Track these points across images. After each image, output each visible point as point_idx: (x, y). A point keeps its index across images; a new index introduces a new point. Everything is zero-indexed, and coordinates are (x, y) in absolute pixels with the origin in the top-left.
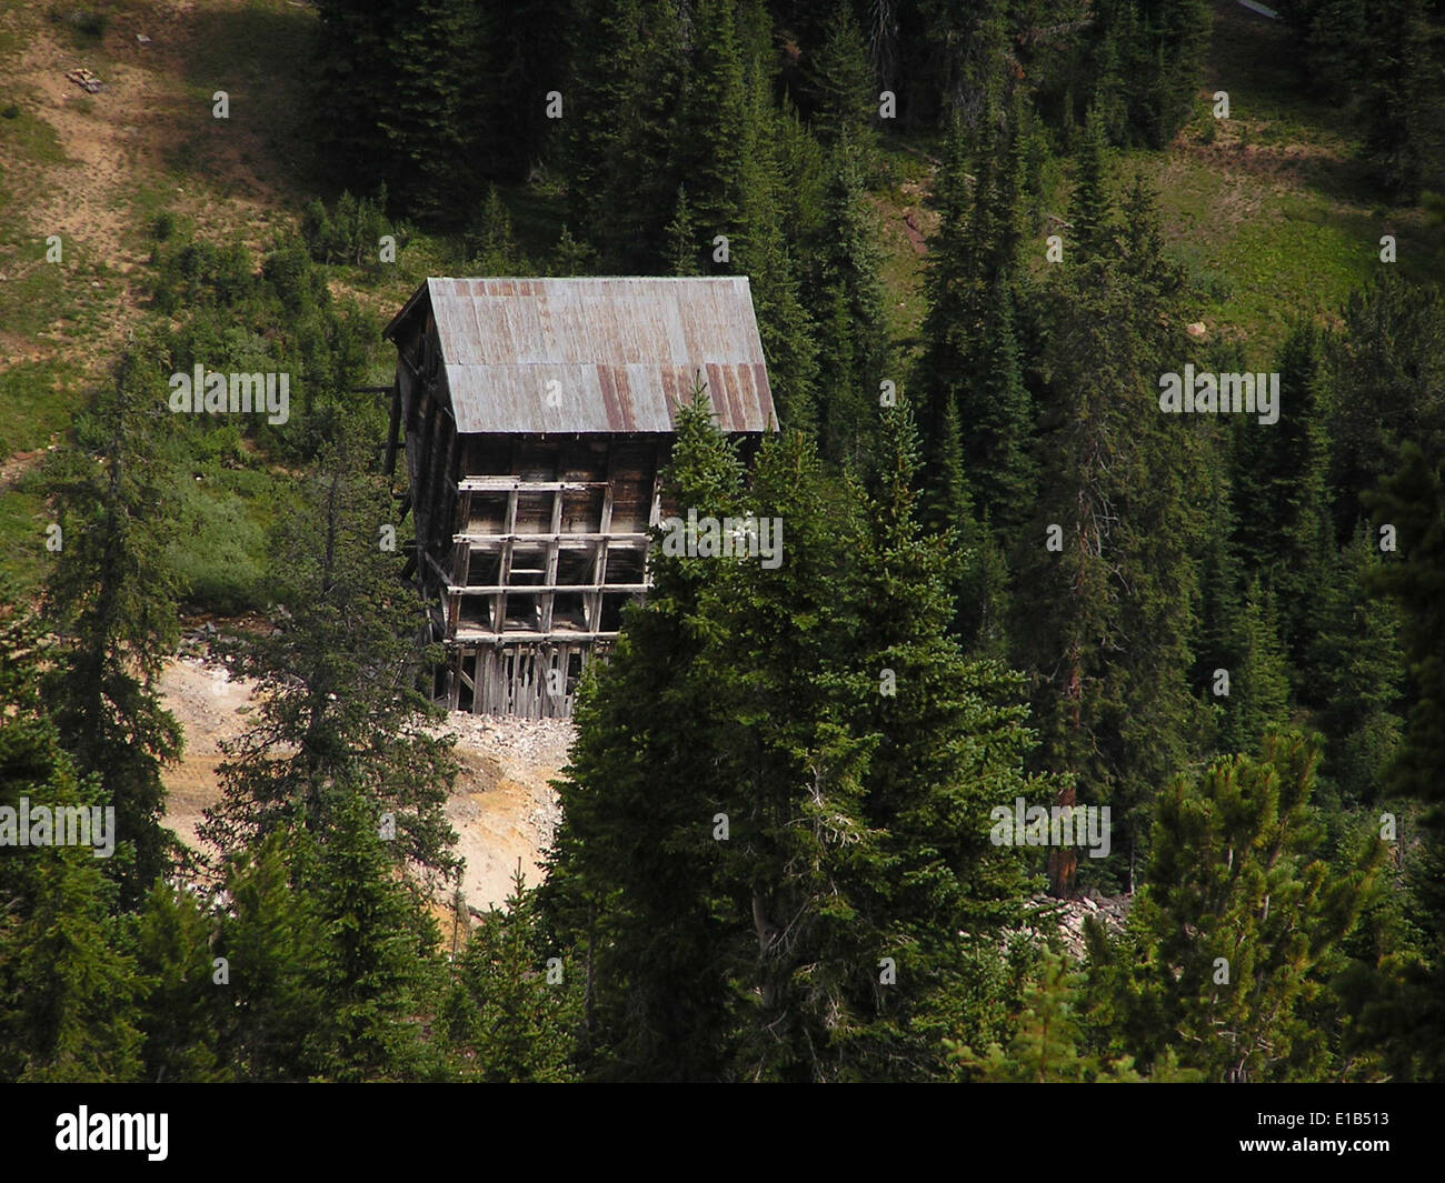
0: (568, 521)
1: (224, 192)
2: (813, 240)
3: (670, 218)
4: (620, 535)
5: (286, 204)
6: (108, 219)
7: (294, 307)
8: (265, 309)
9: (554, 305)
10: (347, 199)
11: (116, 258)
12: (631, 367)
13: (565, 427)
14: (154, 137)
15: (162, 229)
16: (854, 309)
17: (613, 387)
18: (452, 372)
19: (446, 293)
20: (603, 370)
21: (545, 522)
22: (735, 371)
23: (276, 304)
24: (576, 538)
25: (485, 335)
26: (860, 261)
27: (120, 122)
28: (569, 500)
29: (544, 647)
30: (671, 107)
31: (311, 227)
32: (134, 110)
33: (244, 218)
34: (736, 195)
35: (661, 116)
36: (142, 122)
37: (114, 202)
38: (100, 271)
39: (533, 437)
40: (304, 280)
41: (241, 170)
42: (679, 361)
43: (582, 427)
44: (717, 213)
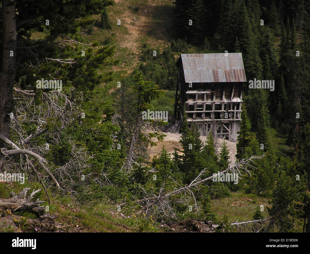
0: (207, 99)
1: (158, 39)
2: (264, 46)
3: (235, 43)
4: (217, 101)
5: (169, 41)
6: (135, 44)
7: (167, 60)
8: (162, 60)
9: (205, 59)
10: (179, 40)
11: (136, 51)
12: (219, 70)
13: (206, 81)
14: (146, 29)
15: (145, 46)
16: (270, 59)
17: (215, 74)
18: (185, 71)
19: (184, 57)
20: (213, 71)
21: (203, 99)
22: (239, 70)
23: (164, 59)
24: (209, 102)
25: (192, 64)
26: (272, 50)
27: (140, 27)
28: (207, 95)
29: (203, 122)
30: (235, 22)
31: (172, 45)
32: (143, 24)
33: (161, 43)
34: (247, 38)
35: (233, 23)
36: (144, 27)
37: (136, 41)
38: (133, 54)
39: (200, 83)
40: (169, 55)
41: (161, 35)
42: (228, 69)
43: (209, 81)
44: (244, 41)
